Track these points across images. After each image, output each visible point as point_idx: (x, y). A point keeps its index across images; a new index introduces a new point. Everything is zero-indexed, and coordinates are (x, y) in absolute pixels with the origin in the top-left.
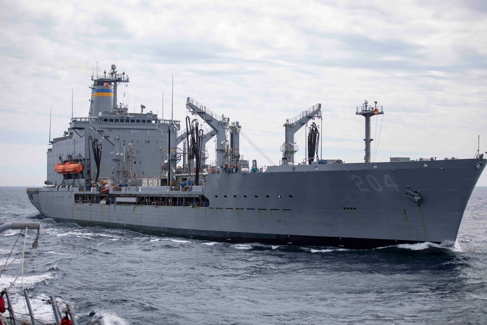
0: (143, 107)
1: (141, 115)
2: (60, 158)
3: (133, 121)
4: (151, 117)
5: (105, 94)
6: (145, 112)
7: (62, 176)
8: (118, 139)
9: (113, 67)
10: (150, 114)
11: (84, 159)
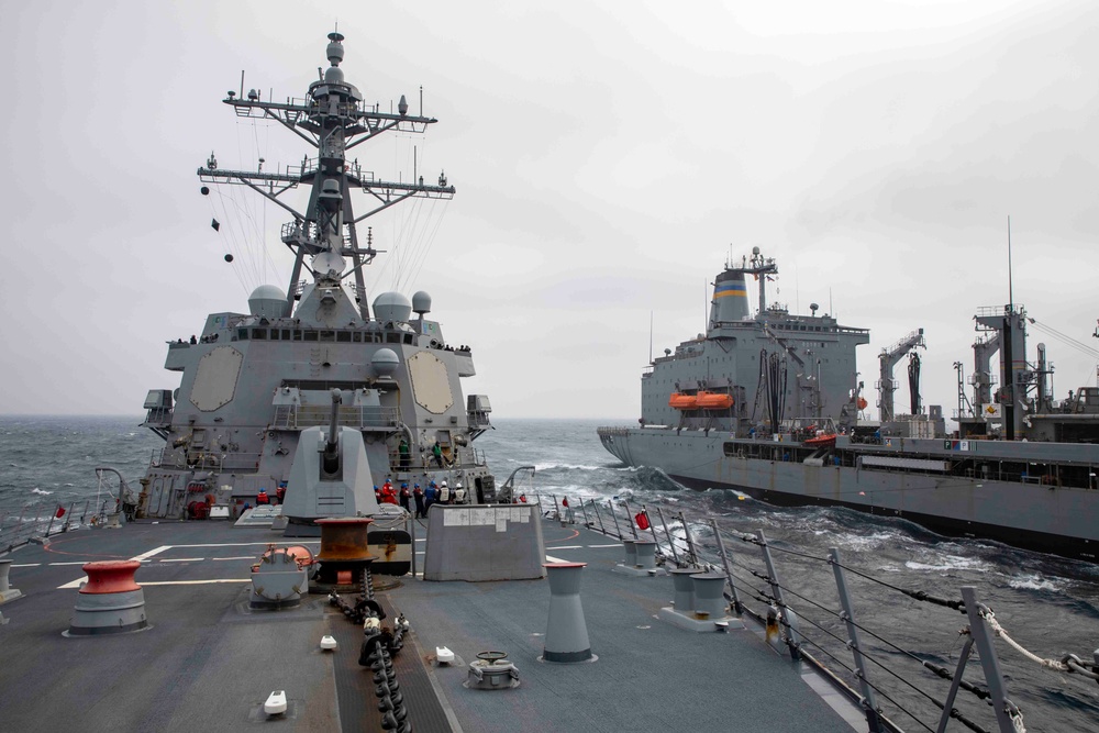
0: (814, 307)
1: (813, 319)
2: (677, 386)
3: (803, 328)
4: (829, 322)
5: (737, 292)
6: (819, 314)
7: (680, 413)
8: (809, 353)
9: (756, 252)
10: (826, 317)
11: (736, 387)
